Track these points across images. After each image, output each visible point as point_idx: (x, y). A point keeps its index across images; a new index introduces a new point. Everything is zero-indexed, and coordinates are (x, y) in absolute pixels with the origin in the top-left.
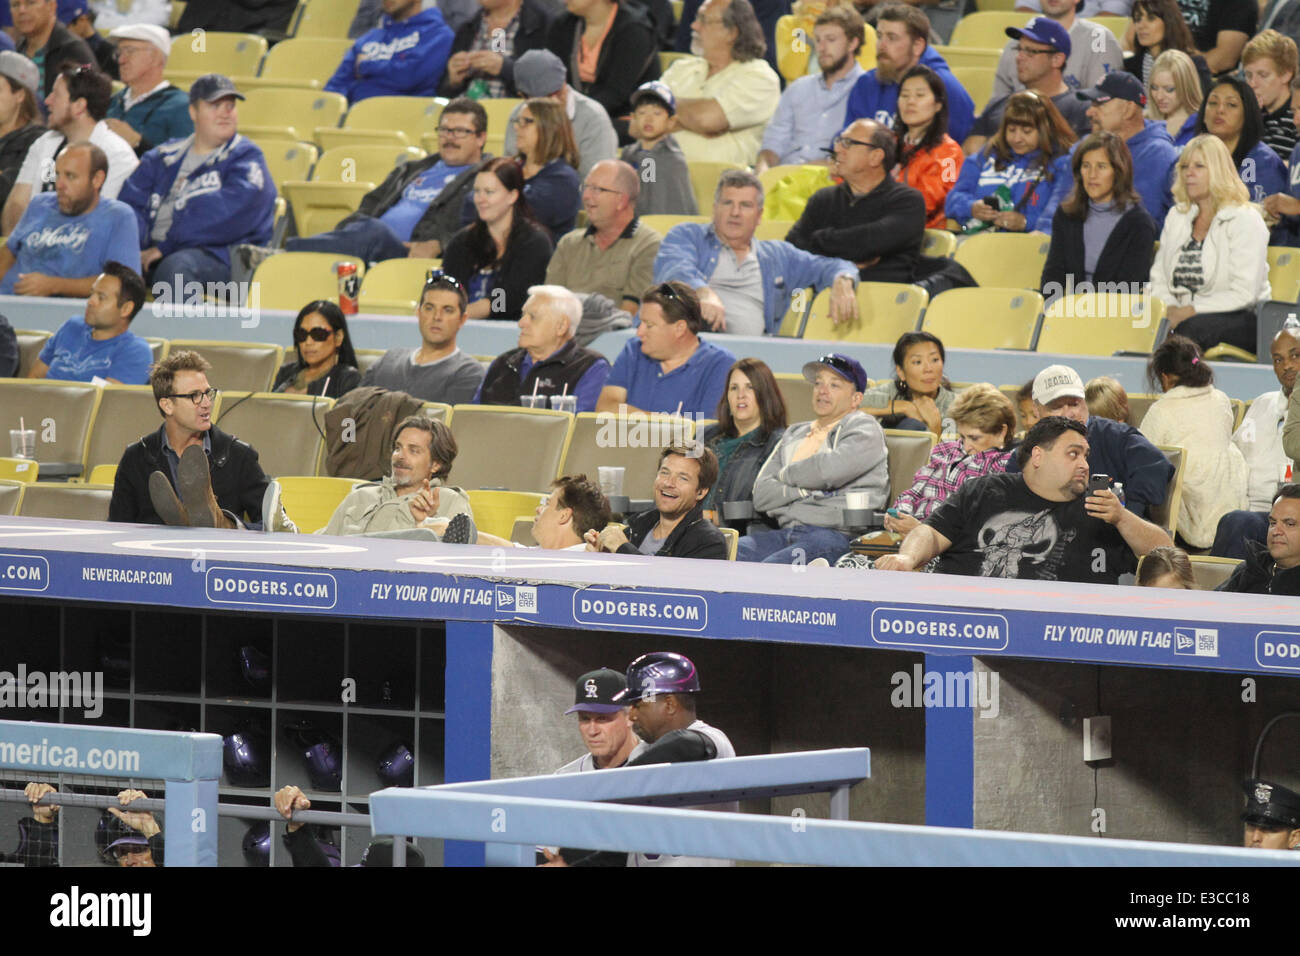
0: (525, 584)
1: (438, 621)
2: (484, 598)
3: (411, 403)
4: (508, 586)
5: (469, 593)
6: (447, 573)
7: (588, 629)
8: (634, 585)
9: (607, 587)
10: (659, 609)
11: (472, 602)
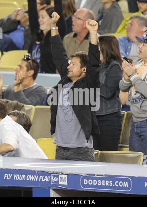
0: (62, 173)
1: (30, 188)
2: (47, 179)
3: (19, 105)
4: (56, 174)
5: (41, 177)
6: (33, 169)
7: (87, 190)
8: (104, 174)
9: (94, 174)
10: (113, 183)
11: (42, 181)
